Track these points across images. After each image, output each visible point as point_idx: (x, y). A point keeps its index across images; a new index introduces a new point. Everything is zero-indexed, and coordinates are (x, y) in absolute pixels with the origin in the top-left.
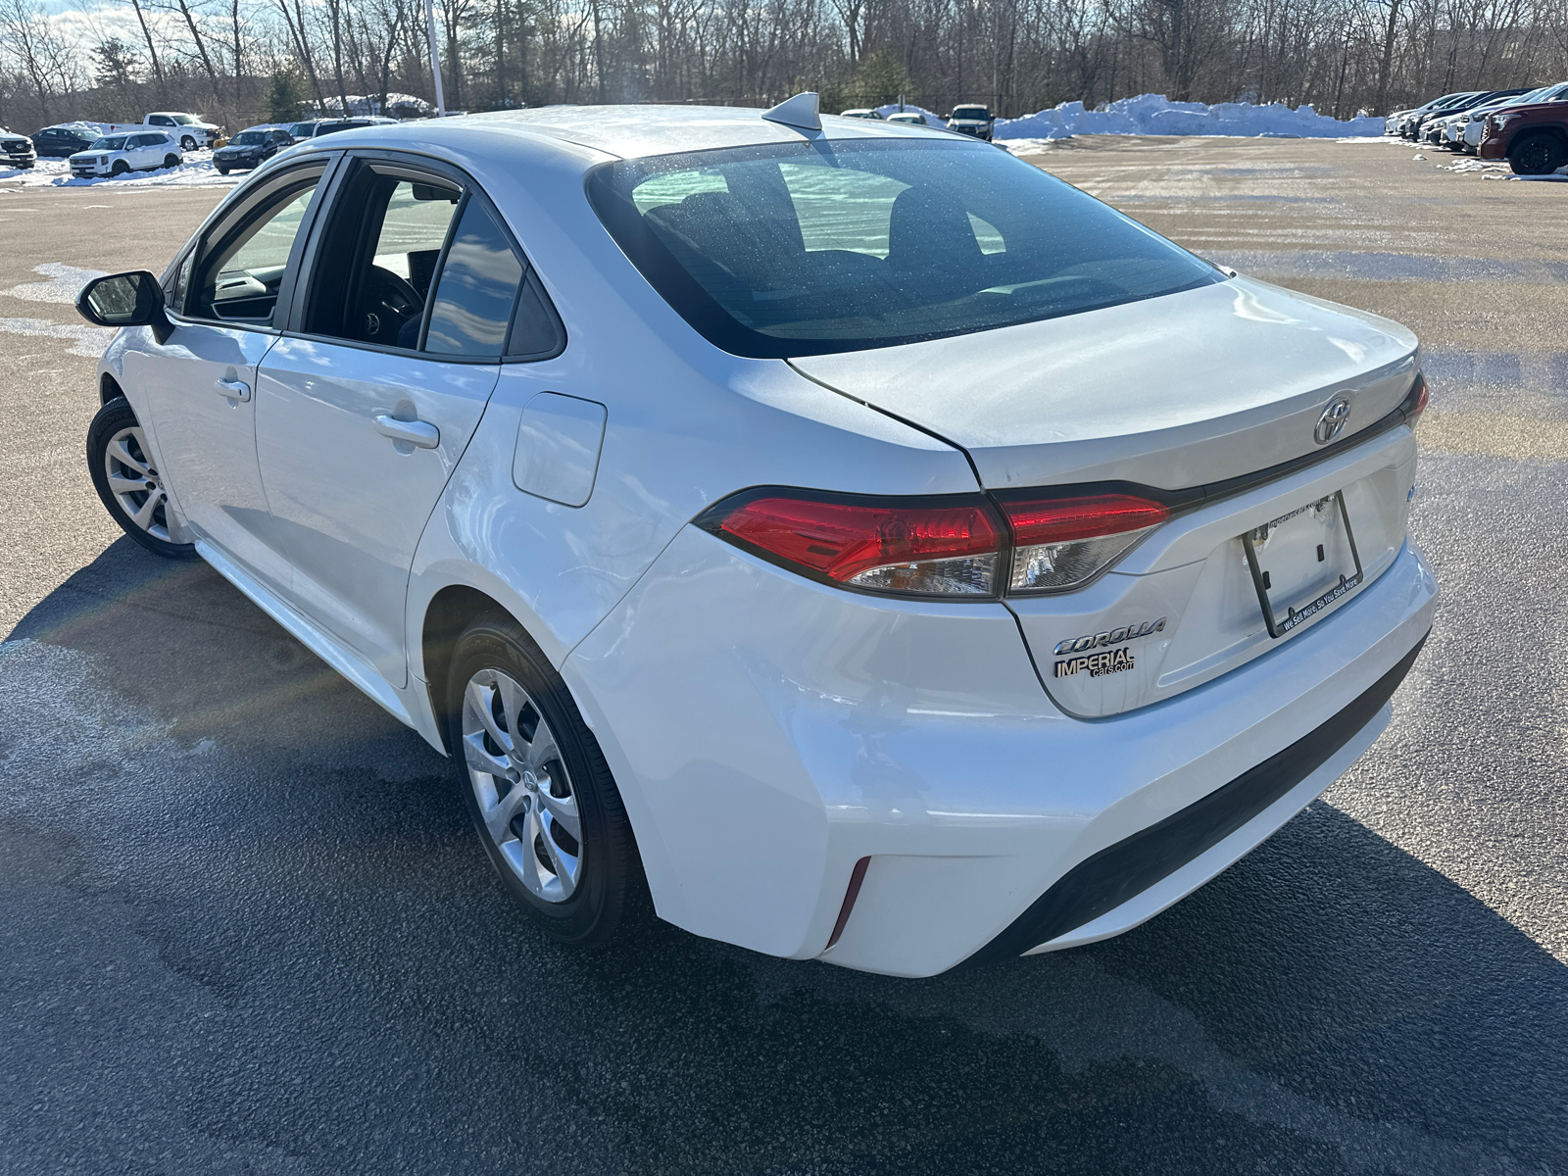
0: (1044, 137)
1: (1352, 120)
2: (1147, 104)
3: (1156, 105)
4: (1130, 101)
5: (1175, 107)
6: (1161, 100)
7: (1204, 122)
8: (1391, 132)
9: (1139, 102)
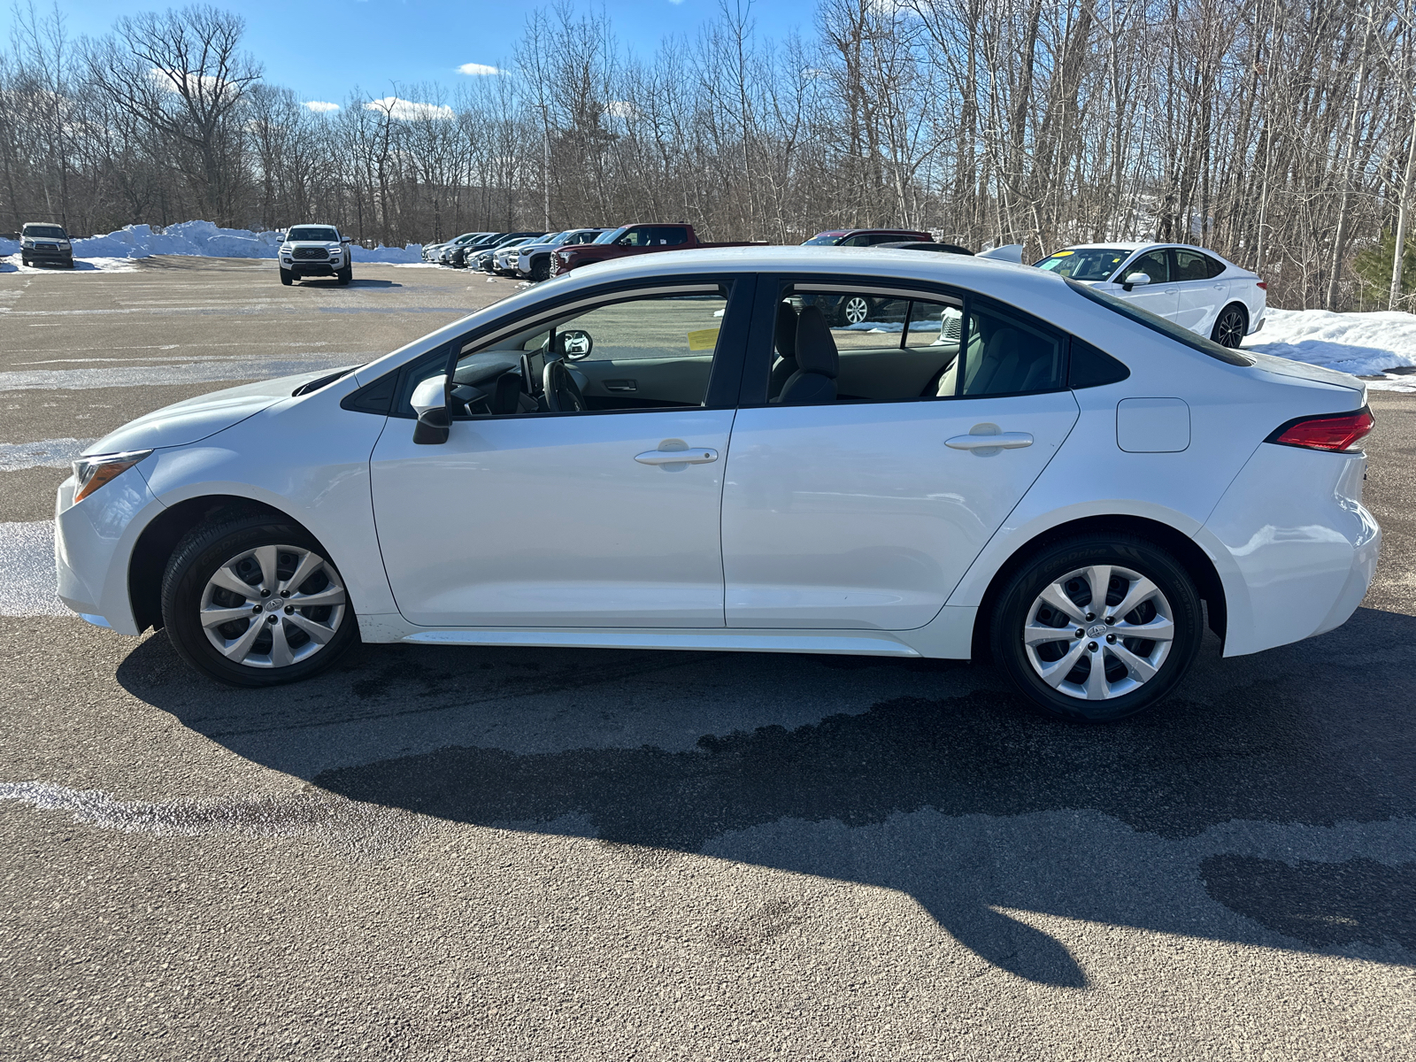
0: (125, 256)
1: (376, 249)
2: (199, 229)
3: (208, 230)
4: (183, 225)
5: (224, 232)
6: (211, 227)
7: (257, 247)
8: (433, 260)
9: (191, 227)
